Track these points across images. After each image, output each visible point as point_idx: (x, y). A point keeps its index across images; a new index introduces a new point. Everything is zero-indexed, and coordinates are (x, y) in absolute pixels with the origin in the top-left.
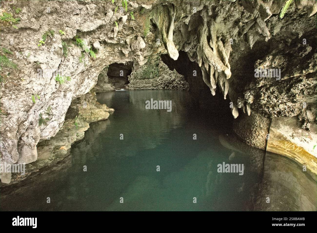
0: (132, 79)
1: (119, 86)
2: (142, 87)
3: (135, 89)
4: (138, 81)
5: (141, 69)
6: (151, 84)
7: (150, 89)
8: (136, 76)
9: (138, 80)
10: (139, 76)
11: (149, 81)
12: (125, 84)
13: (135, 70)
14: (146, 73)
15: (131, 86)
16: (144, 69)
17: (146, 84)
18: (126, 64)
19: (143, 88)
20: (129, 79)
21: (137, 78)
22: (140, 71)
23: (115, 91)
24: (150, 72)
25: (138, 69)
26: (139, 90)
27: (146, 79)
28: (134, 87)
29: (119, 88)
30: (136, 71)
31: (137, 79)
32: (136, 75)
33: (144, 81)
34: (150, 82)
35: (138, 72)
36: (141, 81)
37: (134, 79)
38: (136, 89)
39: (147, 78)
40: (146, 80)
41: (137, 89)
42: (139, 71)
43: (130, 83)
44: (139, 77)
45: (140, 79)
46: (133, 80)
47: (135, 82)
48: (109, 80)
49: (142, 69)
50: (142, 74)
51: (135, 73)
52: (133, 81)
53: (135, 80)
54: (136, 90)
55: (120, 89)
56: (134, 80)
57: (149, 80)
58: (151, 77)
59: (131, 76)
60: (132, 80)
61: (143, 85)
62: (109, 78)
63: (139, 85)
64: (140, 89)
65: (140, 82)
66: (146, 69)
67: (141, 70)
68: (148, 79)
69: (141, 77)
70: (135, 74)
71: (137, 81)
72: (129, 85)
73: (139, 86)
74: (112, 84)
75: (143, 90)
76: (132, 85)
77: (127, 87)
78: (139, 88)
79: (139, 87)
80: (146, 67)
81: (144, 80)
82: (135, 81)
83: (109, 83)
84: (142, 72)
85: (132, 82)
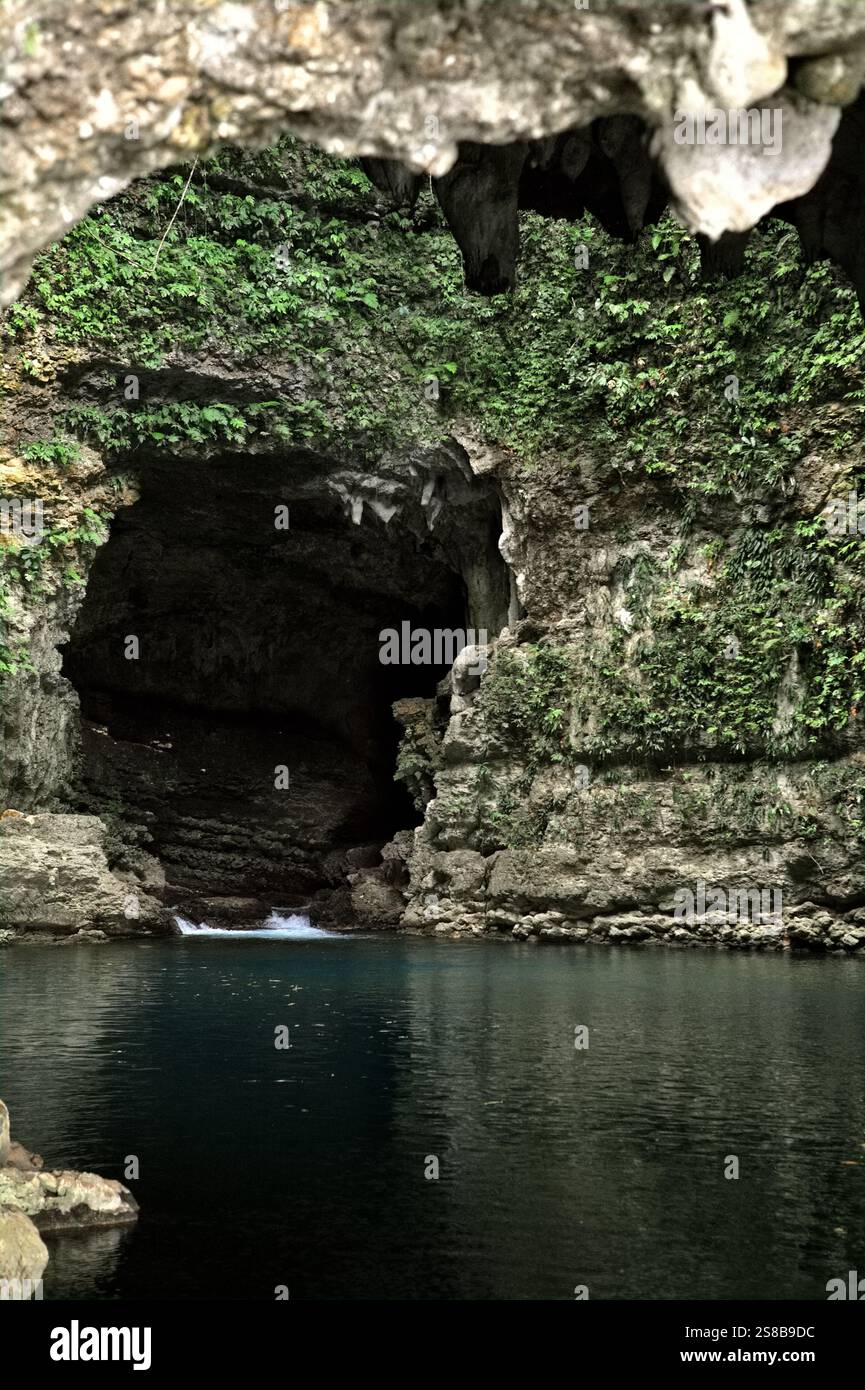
0: (457, 756)
1: (238, 860)
2: (621, 890)
3: (505, 926)
4: (560, 790)
5: (621, 598)
6: (777, 860)
7: (761, 947)
8: (541, 710)
9: (553, 786)
10: (575, 719)
11: (756, 802)
12: (342, 838)
13: (523, 614)
14: (708, 671)
15: (442, 878)
16: (673, 598)
17: (697, 843)
18: (386, 514)
19: (630, 918)
20: (407, 761)
21: (541, 744)
22: (604, 634)
23: (163, 933)
24: (776, 652)
25: (571, 591)
26: (567, 941)
27: (693, 773)
28: (477, 895)
29: (238, 903)
30: (530, 635)
31: (545, 760)
32: (536, 698)
33: (665, 805)
34: (764, 827)
35: (571, 651)
36: (610, 795)
37: (493, 758)
38: (525, 922)
39: (723, 754)
40: (700, 784)
41: (536, 929)
42: (588, 624)
43: (420, 821)
44: (585, 735)
45: (600, 764)
46: (472, 772)
47: (505, 809)
48: (84, 748)
49: (630, 606)
50: (635, 675)
51: (523, 656)
52: (484, 786)
53: (518, 773)
54: (521, 938)
55: (256, 917)
56: (500, 779)
57: (751, 788)
58: (779, 727)
59: (446, 700)
60: (458, 773)
61: (636, 866)
62: (87, 714)
63: (572, 868)
64: (581, 931)
65: (601, 813)
66: (700, 596)
67: (625, 618)
68: (737, 758)
69: (613, 724)
70: (516, 671)
71: (540, 788)
72: (414, 849)
73: (570, 885)
74: (128, 818)
75: (635, 942)
76: (448, 861)
77: (370, 892)
78: (574, 908)
79: (578, 898)
80: (699, 575)
81: (666, 789)
82: (516, 796)
83: (82, 809)
84: (630, 646)
85: (463, 814)
